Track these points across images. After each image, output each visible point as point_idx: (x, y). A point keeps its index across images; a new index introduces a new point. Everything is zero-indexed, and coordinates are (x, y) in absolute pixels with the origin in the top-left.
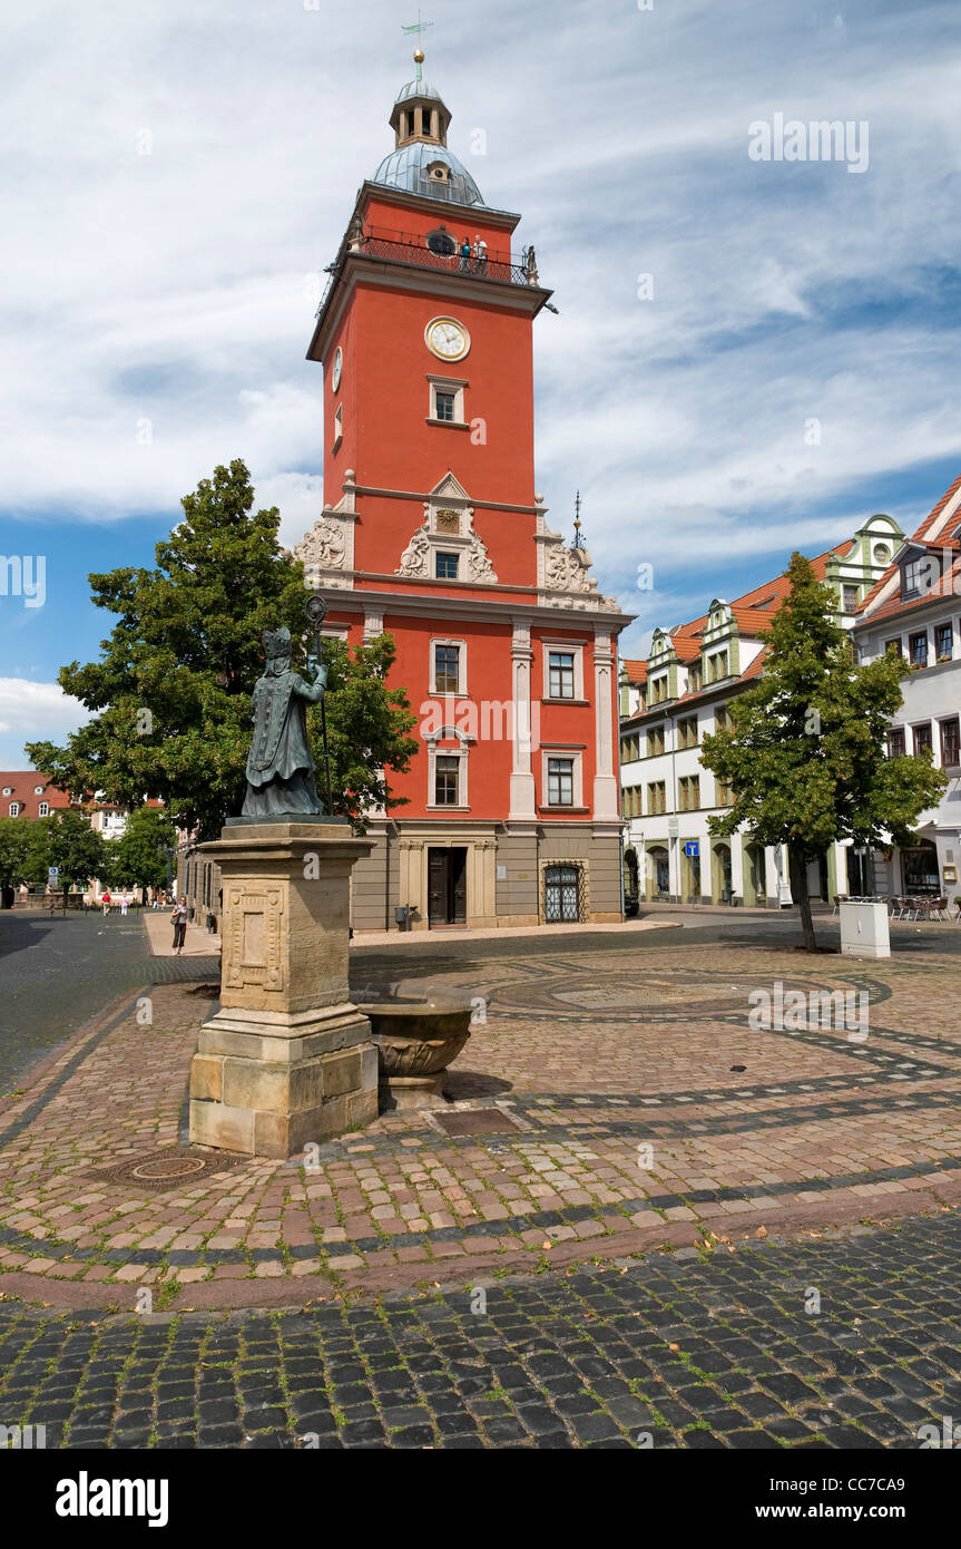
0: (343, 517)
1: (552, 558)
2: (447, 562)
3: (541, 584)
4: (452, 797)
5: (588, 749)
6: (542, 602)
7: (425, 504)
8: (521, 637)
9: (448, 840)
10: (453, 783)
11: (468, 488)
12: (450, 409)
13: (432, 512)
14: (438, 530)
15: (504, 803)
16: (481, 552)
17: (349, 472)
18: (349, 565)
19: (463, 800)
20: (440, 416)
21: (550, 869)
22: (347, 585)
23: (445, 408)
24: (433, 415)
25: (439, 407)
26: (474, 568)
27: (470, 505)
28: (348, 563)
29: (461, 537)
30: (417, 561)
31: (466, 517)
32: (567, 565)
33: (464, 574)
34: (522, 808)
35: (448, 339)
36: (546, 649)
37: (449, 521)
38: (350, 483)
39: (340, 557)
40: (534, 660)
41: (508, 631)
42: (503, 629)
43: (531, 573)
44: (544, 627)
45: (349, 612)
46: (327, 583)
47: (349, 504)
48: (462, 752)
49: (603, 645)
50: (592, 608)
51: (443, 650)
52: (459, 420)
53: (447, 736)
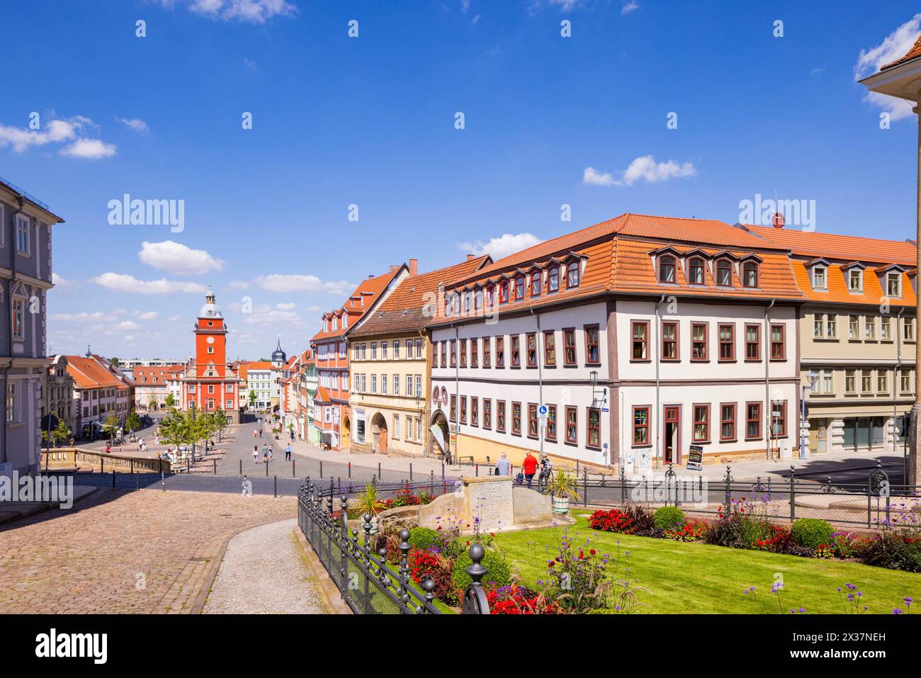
0: (194, 369)
2: (211, 374)
3: (226, 376)
4: (212, 407)
5: (233, 399)
6: (227, 379)
8: (223, 384)
10: (212, 405)
11: (214, 362)
13: (208, 367)
14: (209, 369)
15: (220, 408)
16: (216, 372)
17: (195, 363)
18: (195, 376)
21: (227, 417)
22: (195, 379)
23: (210, 351)
24: (208, 352)
26: (215, 374)
27: (214, 365)
29: (213, 370)
30: (206, 374)
31: (214, 367)
32: (230, 372)
33: (214, 376)
34: (222, 409)
35: (211, 340)
36: (227, 386)
37: (211, 368)
40: (225, 387)
42: (219, 383)
43: (224, 374)
44: (226, 383)
45: (196, 383)
46: (192, 379)
47: (195, 367)
48: (213, 401)
49: (236, 384)
50: (235, 379)
51: (210, 387)
52: (213, 352)
53: (211, 399)
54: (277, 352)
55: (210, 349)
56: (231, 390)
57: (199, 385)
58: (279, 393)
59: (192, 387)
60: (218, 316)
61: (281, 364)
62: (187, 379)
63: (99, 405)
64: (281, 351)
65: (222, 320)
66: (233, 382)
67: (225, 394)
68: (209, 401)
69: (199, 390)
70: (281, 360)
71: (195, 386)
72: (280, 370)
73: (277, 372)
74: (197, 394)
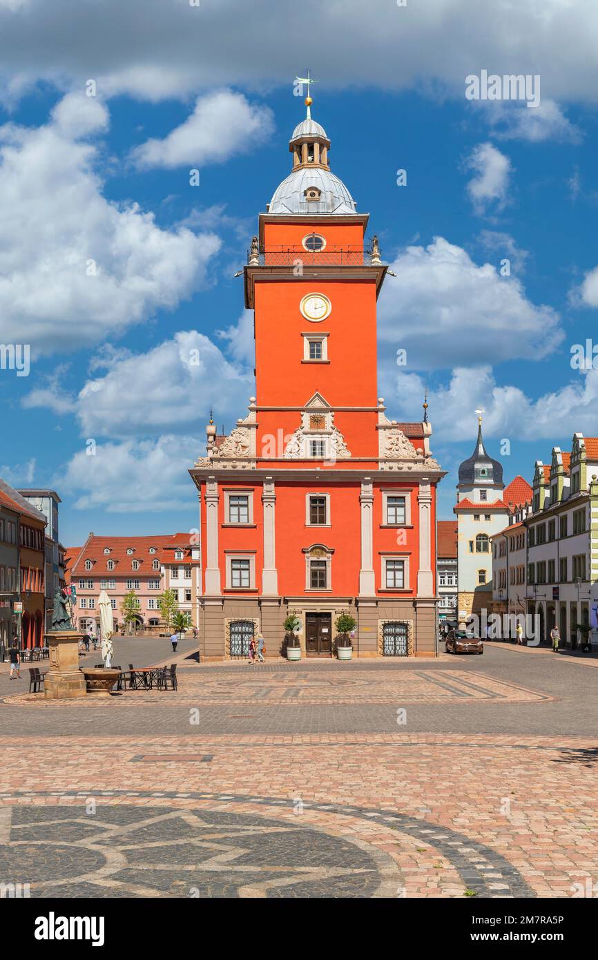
0: (249, 426)
1: (389, 438)
3: (381, 456)
4: (323, 583)
5: (414, 555)
6: (383, 467)
7: (302, 413)
8: (367, 490)
9: (318, 608)
10: (323, 574)
12: (319, 351)
13: (306, 418)
14: (311, 427)
15: (356, 587)
16: (341, 440)
17: (253, 399)
18: (253, 454)
19: (329, 585)
20: (312, 356)
21: (387, 625)
22: (251, 466)
23: (315, 352)
24: (307, 357)
25: (312, 351)
27: (331, 411)
29: (325, 431)
31: (329, 418)
32: (400, 441)
34: (367, 590)
35: (315, 307)
36: (385, 496)
37: (317, 422)
38: (253, 405)
39: (247, 450)
40: (375, 502)
41: (358, 485)
42: (355, 484)
43: (375, 449)
44: (382, 482)
45: (253, 481)
46: (240, 466)
47: (252, 418)
48: (327, 557)
49: (425, 490)
50: (417, 468)
51: (313, 500)
52: (325, 358)
53: (320, 549)
55: (315, 345)
56: (403, 514)
57: (269, 490)
59: (238, 500)
62: (218, 466)
66: (410, 482)
67: (379, 532)
68: (310, 558)
69: (270, 512)
70: (491, 481)
71: (251, 495)
72: (488, 512)
73: (477, 517)
74: (257, 528)
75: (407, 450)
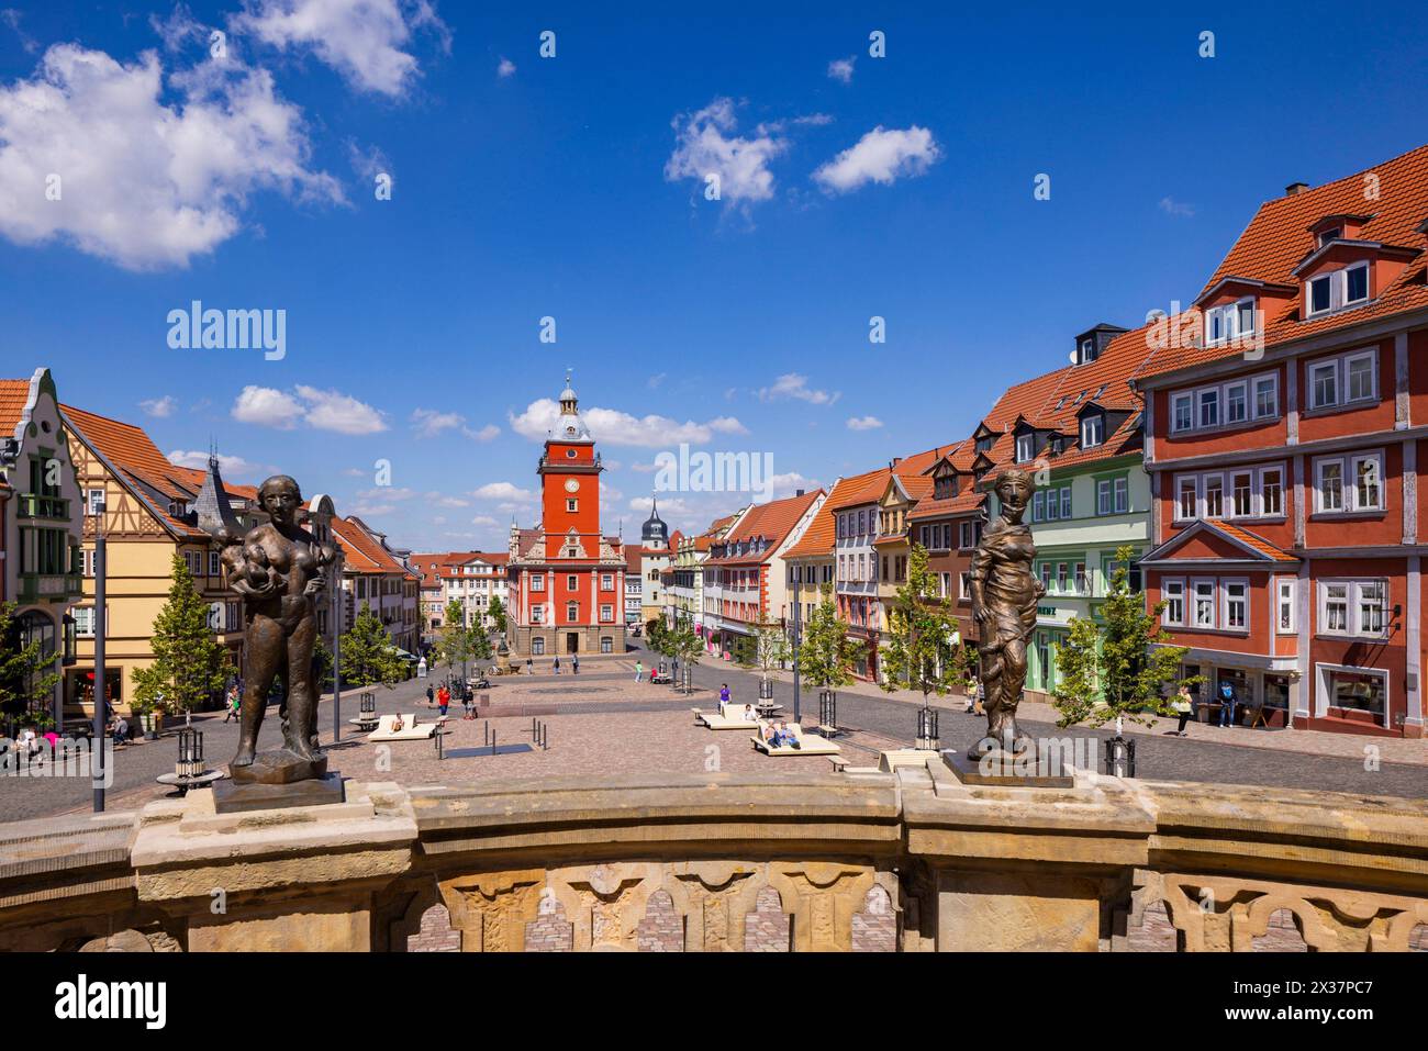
0: (542, 543)
1: (604, 549)
2: (572, 552)
3: (601, 557)
4: (574, 619)
5: (615, 604)
6: (602, 562)
7: (566, 537)
8: (594, 574)
9: (573, 631)
10: (574, 614)
11: (578, 529)
13: (568, 539)
14: (569, 544)
15: (589, 620)
16: (582, 549)
17: (544, 530)
18: (544, 557)
19: (577, 620)
20: (570, 510)
21: (603, 638)
22: (544, 562)
23: (572, 507)
24: (568, 510)
25: (570, 507)
26: (581, 553)
27: (579, 535)
28: (543, 555)
29: (576, 545)
30: (564, 553)
31: (578, 539)
32: (609, 550)
33: (578, 556)
34: (594, 621)
35: (572, 485)
36: (602, 576)
37: (573, 541)
38: (544, 533)
39: (541, 554)
40: (598, 579)
41: (590, 571)
42: (589, 571)
43: (598, 554)
44: (601, 570)
45: (544, 570)
46: (537, 563)
47: (543, 539)
48: (576, 606)
49: (619, 574)
50: (617, 563)
51: (571, 578)
52: (576, 510)
53: (573, 602)
54: (652, 521)
55: (572, 503)
56: (610, 585)
57: (551, 574)
58: (655, 598)
59: (537, 579)
60: (585, 438)
61: (660, 543)
62: (528, 563)
63: (381, 608)
64: (658, 521)
65: (590, 445)
66: (613, 570)
67: (600, 592)
68: (569, 606)
69: (551, 584)
70: (660, 536)
71: (543, 577)
72: (658, 555)
73: (652, 558)
74: (545, 592)
75: (612, 554)
